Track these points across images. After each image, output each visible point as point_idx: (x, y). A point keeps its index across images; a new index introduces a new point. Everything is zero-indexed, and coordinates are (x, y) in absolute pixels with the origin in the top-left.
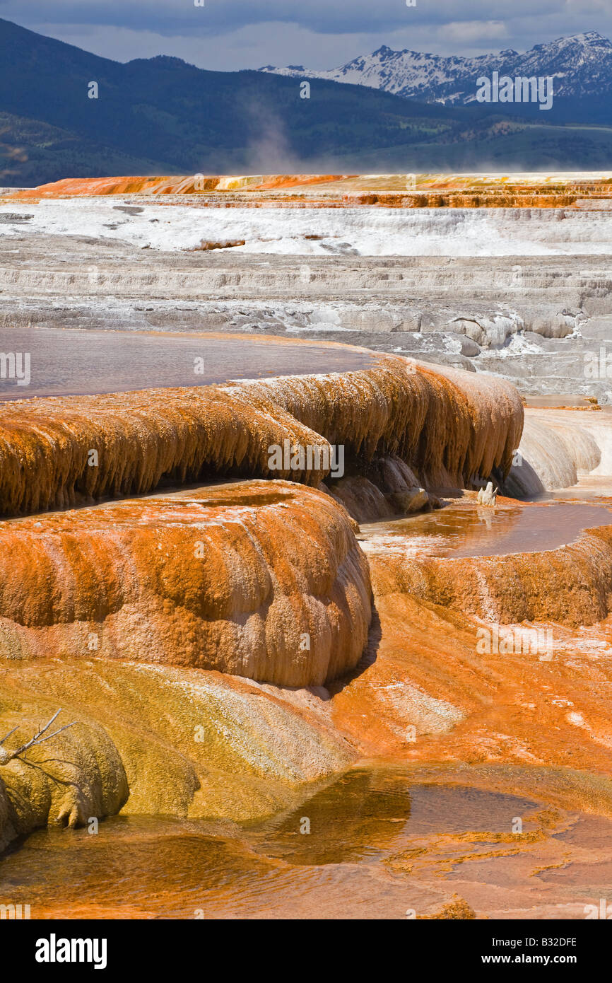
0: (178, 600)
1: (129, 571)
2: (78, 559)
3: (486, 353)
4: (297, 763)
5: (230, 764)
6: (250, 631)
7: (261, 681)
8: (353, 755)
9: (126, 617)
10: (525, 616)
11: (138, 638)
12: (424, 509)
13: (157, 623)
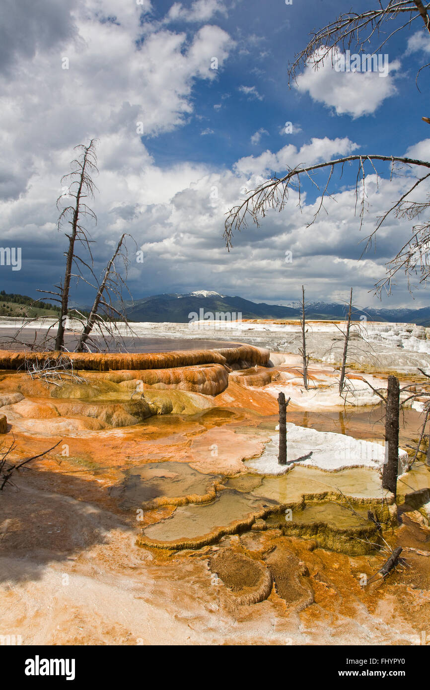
0: (190, 381)
1: (182, 377)
2: (174, 375)
3: (281, 345)
4: (204, 406)
5: (192, 406)
6: (201, 386)
7: (203, 394)
8: (215, 405)
9: (182, 383)
10: (251, 385)
11: (183, 387)
12: (246, 368)
13: (186, 385)
